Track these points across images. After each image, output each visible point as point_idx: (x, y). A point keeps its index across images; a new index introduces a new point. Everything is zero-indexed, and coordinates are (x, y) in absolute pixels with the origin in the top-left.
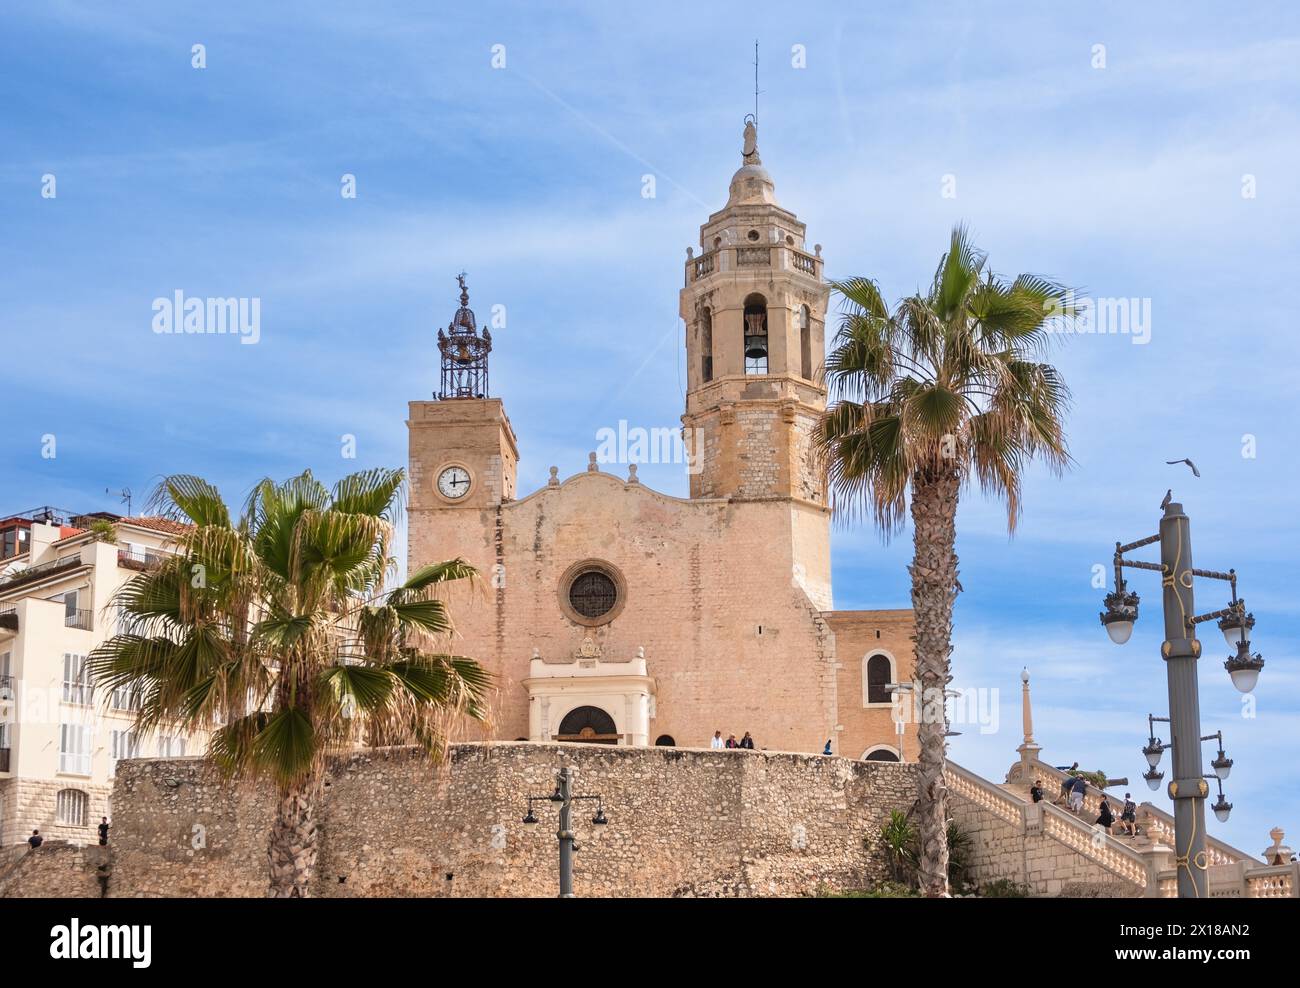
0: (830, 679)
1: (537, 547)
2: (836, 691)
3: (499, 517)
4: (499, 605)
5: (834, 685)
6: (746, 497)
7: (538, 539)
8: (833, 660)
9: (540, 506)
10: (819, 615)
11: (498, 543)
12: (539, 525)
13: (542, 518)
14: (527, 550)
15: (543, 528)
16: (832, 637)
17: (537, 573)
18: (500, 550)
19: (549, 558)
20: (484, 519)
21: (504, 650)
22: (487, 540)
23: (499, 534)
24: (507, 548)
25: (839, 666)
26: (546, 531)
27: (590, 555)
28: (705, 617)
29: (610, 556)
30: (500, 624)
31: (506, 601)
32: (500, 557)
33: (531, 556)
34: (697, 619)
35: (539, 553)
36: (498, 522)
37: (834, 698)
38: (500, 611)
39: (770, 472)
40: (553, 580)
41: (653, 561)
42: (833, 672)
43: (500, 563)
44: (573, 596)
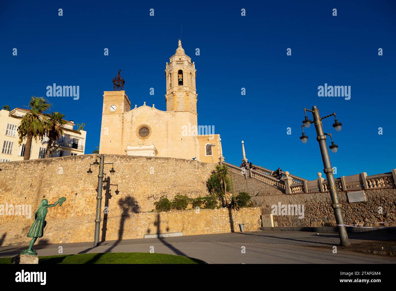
1: (131, 122)
2: (199, 153)
3: (123, 115)
5: (199, 151)
6: (178, 111)
7: (132, 120)
8: (198, 146)
9: (132, 113)
11: (122, 121)
12: (132, 117)
13: (133, 116)
14: (129, 122)
16: (198, 141)
17: (131, 128)
18: (123, 123)
19: (134, 124)
20: (120, 116)
21: (123, 145)
22: (120, 120)
23: (123, 119)
24: (125, 122)
25: (200, 147)
26: (134, 118)
27: (143, 123)
28: (169, 137)
29: (148, 124)
30: (122, 139)
31: (124, 134)
33: (130, 124)
34: (167, 137)
36: (123, 117)
37: (199, 154)
38: (122, 136)
39: (184, 106)
40: (135, 129)
41: (157, 125)
42: (198, 148)
43: (123, 125)
44: (139, 133)
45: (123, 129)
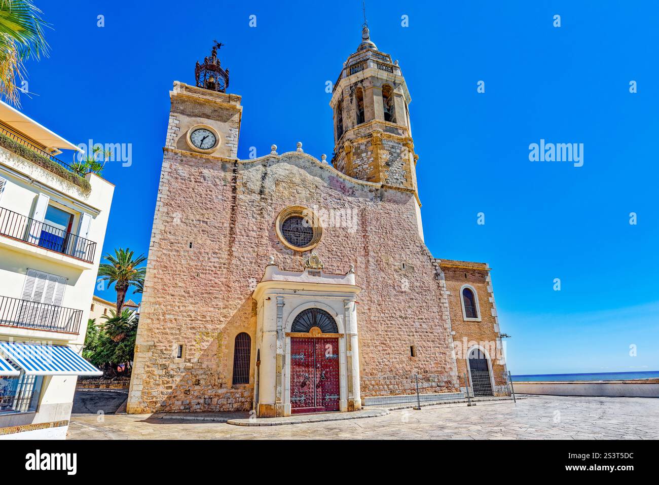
0: (444, 301)
1: (261, 192)
2: (448, 310)
3: (236, 168)
4: (231, 228)
5: (447, 305)
6: (389, 185)
7: (262, 187)
8: (445, 289)
9: (265, 166)
10: (434, 261)
11: (233, 185)
12: (263, 178)
13: (266, 174)
14: (254, 192)
15: (267, 180)
16: (443, 275)
17: (261, 210)
18: (234, 190)
19: (269, 201)
20: (224, 167)
22: (225, 182)
23: (235, 179)
24: (240, 189)
25: (448, 293)
26: (268, 183)
27: (297, 204)
28: (372, 253)
30: (231, 242)
32: (234, 195)
33: (258, 197)
34: (367, 254)
35: (263, 196)
36: (234, 171)
37: (448, 313)
40: (273, 217)
42: (446, 297)
43: (234, 198)
44: (284, 230)
45: (233, 210)
